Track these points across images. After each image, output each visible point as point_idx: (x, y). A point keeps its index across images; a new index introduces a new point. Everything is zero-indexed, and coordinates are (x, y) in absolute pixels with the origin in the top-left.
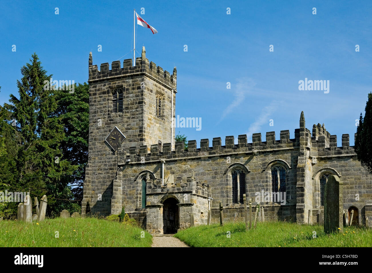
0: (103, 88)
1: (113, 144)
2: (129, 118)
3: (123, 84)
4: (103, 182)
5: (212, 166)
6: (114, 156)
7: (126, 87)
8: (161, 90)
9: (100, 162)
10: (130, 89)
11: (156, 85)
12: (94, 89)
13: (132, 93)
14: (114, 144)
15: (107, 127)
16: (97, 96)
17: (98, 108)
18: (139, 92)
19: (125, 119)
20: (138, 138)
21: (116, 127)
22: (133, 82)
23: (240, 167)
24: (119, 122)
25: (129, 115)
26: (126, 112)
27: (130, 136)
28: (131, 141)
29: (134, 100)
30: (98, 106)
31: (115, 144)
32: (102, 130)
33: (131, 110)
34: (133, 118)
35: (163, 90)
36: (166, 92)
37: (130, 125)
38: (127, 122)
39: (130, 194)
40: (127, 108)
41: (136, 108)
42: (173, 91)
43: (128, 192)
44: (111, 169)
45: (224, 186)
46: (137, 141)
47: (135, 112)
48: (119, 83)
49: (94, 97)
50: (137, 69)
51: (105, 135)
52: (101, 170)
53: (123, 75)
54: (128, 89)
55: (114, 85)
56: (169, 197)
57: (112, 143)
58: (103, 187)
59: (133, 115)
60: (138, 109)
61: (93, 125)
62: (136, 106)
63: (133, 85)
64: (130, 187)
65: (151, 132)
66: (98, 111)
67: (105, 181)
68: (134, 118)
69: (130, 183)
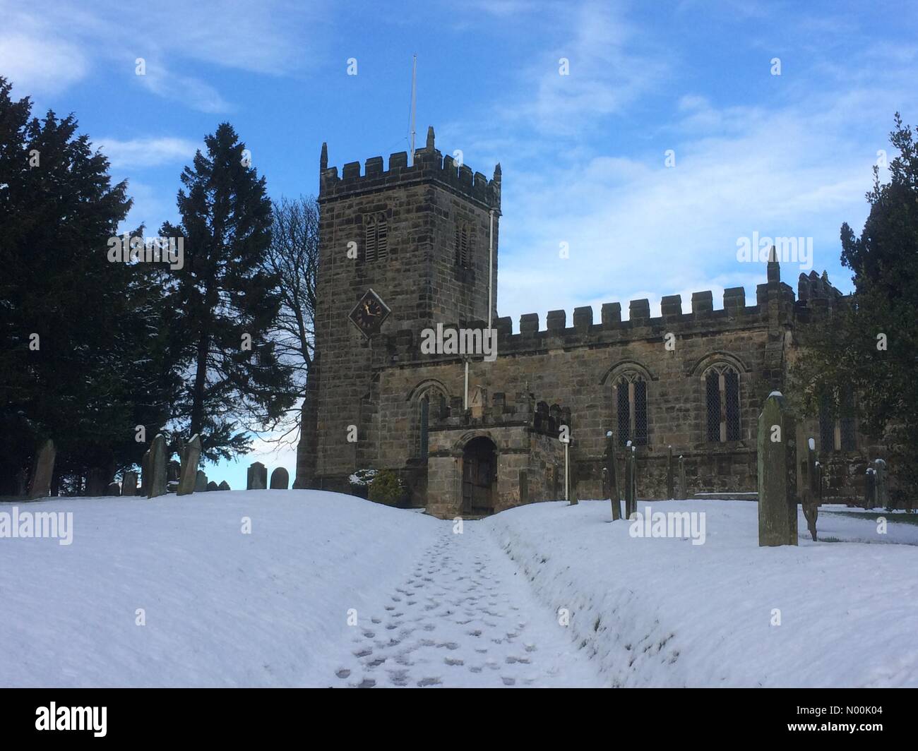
0: (347, 212)
1: (364, 324)
2: (398, 271)
3: (388, 202)
4: (343, 404)
5: (571, 367)
6: (366, 349)
7: (394, 209)
8: (467, 212)
9: (337, 363)
10: (402, 212)
11: (456, 203)
12: (330, 214)
13: (406, 220)
14: (366, 326)
15: (354, 289)
16: (334, 229)
17: (336, 253)
18: (419, 218)
19: (390, 275)
20: (415, 311)
21: (371, 290)
22: (407, 197)
23: (635, 370)
24: (378, 281)
25: (397, 265)
26: (392, 260)
27: (401, 307)
28: (400, 318)
29: (409, 233)
30: (336, 249)
31: (369, 325)
32: (343, 296)
33: (402, 256)
34: (407, 270)
35: (472, 211)
36: (479, 215)
37: (399, 285)
38: (394, 279)
39: (397, 430)
40: (394, 251)
41: (413, 251)
42: (492, 212)
43: (392, 425)
44: (359, 377)
45: (599, 410)
46: (414, 318)
47: (410, 258)
48: (379, 201)
49: (328, 230)
50: (418, 171)
51: (348, 307)
52: (339, 378)
53: (387, 185)
54: (397, 213)
55: (370, 205)
56: (476, 435)
57: (362, 323)
58: (341, 414)
59: (407, 264)
60: (416, 253)
61: (326, 286)
62: (412, 246)
63: (408, 204)
64: (396, 415)
65: (443, 298)
66: (335, 259)
67: (347, 402)
68: (409, 270)
69: (398, 405)
